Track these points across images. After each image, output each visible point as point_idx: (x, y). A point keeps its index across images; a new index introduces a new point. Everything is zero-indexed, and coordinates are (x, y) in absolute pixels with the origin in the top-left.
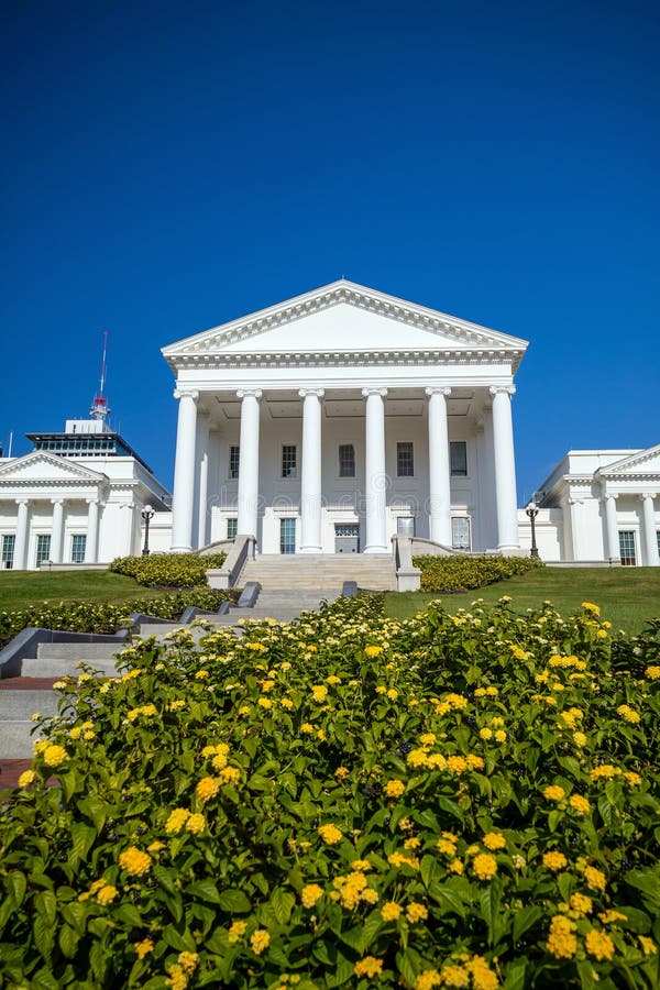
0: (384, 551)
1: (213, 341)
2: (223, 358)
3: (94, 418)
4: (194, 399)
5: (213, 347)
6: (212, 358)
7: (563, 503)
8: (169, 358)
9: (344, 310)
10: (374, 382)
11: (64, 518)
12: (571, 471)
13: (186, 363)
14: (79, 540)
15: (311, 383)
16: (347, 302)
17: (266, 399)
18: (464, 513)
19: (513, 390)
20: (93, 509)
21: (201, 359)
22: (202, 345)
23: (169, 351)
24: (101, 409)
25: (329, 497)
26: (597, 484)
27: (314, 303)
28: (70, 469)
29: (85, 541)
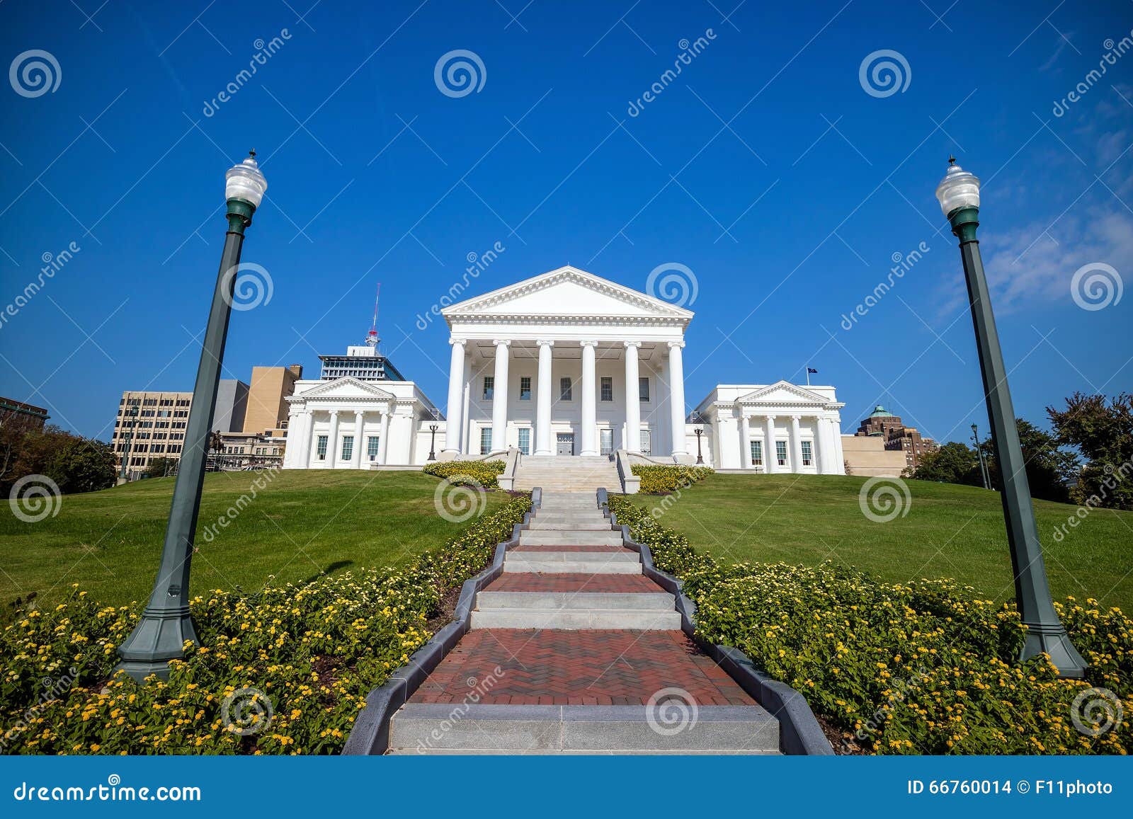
0: (593, 454)
1: (477, 305)
2: (484, 317)
3: (368, 345)
4: (463, 345)
5: (477, 309)
6: (477, 317)
7: (712, 420)
8: (447, 316)
9: (568, 286)
10: (589, 337)
11: (363, 424)
12: (719, 398)
13: (458, 320)
14: (374, 441)
15: (545, 336)
16: (571, 281)
17: (513, 346)
18: (646, 428)
19: (683, 345)
20: (384, 418)
21: (469, 317)
22: (470, 308)
23: (447, 311)
24: (373, 339)
25: (556, 415)
26: (737, 408)
27: (548, 281)
28: (369, 390)
29: (377, 441)
